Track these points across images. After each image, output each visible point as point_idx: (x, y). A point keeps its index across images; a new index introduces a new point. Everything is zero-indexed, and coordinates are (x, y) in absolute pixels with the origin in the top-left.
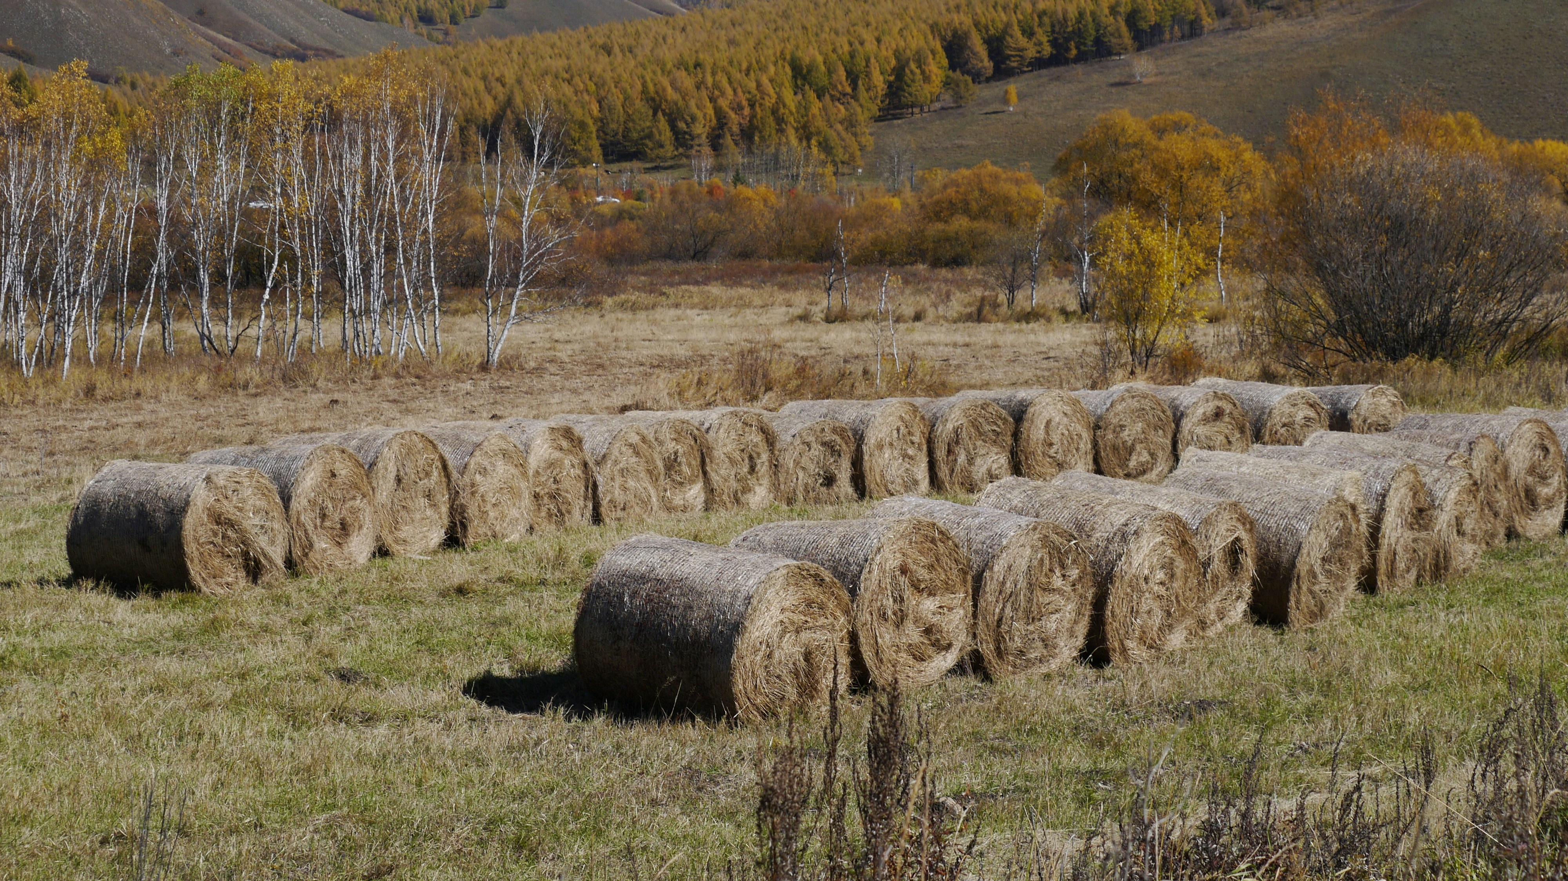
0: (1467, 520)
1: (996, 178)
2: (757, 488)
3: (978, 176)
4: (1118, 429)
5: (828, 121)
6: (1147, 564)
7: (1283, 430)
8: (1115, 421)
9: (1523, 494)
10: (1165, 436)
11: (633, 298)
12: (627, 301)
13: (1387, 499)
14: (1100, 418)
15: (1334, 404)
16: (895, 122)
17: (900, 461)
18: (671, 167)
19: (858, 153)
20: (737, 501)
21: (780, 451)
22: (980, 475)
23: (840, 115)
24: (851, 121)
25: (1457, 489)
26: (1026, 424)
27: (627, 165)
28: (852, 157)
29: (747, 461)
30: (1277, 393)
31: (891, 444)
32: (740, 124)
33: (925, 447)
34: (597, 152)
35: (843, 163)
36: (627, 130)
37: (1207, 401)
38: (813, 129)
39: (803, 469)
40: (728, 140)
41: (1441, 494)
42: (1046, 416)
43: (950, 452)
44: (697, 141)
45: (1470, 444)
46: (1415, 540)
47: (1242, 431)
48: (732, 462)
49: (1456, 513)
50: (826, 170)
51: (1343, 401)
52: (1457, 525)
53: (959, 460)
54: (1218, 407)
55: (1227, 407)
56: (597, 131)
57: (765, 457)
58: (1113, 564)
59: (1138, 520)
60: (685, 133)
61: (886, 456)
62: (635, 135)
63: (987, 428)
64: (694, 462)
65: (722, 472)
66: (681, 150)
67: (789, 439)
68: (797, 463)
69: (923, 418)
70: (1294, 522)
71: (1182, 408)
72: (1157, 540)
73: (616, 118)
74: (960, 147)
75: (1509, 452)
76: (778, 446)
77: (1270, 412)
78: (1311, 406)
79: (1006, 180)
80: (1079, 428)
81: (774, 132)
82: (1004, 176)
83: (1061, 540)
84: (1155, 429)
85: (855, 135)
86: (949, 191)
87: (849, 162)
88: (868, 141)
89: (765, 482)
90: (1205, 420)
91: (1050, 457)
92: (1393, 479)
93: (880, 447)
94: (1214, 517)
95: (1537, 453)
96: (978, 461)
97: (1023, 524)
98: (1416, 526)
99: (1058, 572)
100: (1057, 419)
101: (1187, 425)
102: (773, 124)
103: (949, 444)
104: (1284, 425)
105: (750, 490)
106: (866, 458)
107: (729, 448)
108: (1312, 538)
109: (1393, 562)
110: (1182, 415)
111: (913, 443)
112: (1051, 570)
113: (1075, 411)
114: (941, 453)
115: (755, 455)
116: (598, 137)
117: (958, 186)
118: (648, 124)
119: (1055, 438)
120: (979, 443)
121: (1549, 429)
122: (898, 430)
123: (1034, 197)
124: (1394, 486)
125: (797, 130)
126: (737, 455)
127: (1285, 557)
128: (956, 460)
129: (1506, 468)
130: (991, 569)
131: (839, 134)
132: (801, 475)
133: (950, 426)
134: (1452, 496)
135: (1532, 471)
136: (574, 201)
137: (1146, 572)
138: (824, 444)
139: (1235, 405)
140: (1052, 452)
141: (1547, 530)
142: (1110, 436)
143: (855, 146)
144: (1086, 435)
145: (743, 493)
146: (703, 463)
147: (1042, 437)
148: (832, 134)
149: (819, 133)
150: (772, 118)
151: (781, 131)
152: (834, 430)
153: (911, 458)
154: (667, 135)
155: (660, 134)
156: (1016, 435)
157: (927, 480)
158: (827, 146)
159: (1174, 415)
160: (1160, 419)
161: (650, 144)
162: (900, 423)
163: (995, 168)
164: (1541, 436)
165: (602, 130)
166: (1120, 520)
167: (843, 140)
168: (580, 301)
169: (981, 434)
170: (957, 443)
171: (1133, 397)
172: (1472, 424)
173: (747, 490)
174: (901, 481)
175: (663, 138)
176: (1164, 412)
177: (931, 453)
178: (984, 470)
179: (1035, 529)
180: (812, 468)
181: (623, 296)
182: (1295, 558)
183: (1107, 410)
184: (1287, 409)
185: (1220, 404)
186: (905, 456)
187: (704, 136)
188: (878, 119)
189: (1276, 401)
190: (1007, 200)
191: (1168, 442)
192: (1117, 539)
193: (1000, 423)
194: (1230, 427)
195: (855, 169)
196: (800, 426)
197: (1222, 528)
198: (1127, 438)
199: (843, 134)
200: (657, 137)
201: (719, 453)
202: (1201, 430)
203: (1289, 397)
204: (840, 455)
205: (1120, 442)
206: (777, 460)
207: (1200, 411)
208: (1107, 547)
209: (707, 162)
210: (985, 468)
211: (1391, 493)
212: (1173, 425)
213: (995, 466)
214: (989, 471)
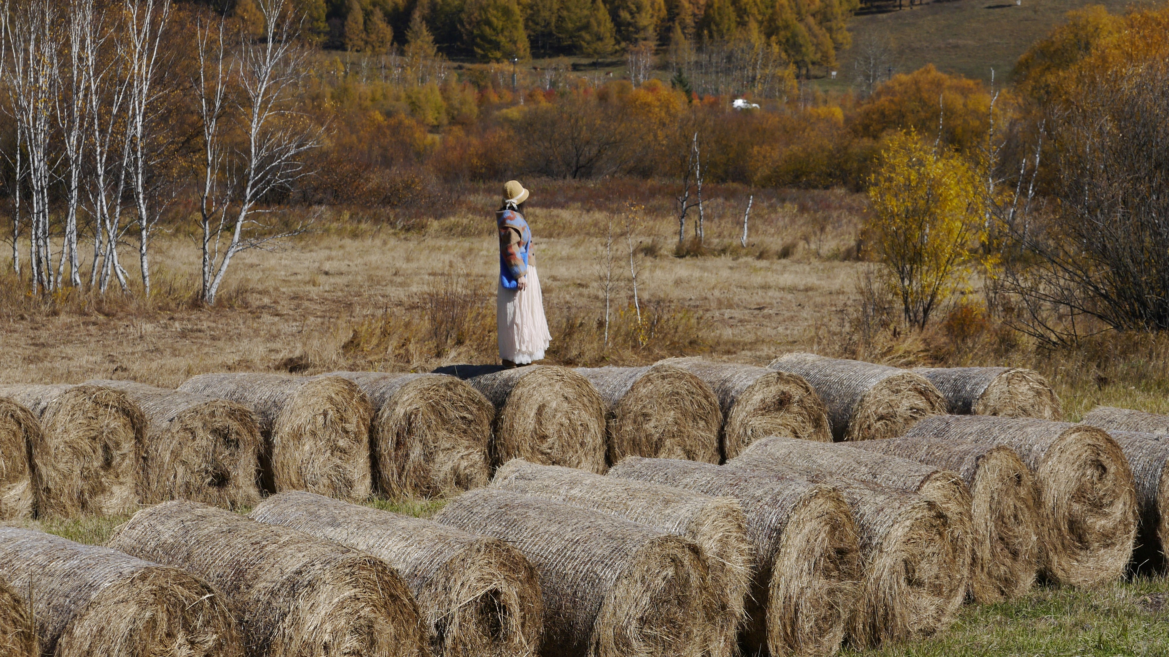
0: (924, 564)
1: (938, 85)
2: (115, 489)
3: (916, 82)
4: (640, 419)
5: (799, 13)
6: (328, 627)
7: (878, 425)
8: (636, 408)
9: (1065, 528)
10: (708, 428)
11: (465, 221)
12: (457, 225)
13: (783, 537)
14: (617, 404)
15: (956, 390)
16: (880, 16)
17: (328, 454)
18: (608, 65)
19: (833, 52)
20: (84, 505)
21: (151, 439)
22: (442, 475)
23: (812, 7)
24: (825, 14)
25: (908, 523)
26: (509, 410)
27: (554, 61)
28: (825, 57)
29: (100, 452)
30: (874, 376)
31: (314, 434)
32: (694, 15)
33: (365, 438)
34: (523, 44)
35: (813, 63)
36: (561, 19)
37: (768, 385)
38: (780, 23)
39: (184, 463)
40: (678, 34)
41: (881, 530)
42: (537, 399)
43: (399, 444)
44: (642, 35)
45: (978, 459)
46: (831, 592)
47: (817, 423)
48: (77, 452)
49: (905, 555)
50: (787, 72)
51: (968, 388)
52: (907, 571)
53: (412, 456)
54: (783, 393)
55: (796, 393)
56: (527, 20)
57: (128, 446)
58: (273, 625)
59: (318, 567)
60: (629, 24)
61: (307, 448)
62: (570, 26)
63: (453, 414)
64: (16, 454)
65: (61, 466)
66: (623, 44)
67: (165, 424)
68: (175, 455)
69: (363, 399)
70: (598, 568)
71: (733, 393)
72: (347, 594)
73: (548, 5)
74: (957, 46)
75: (1043, 471)
76: (148, 433)
77: (862, 400)
78: (921, 393)
79: (950, 88)
80: (585, 416)
81: (733, 25)
82: (948, 83)
83: (186, 592)
84: (694, 420)
85: (830, 30)
86: (883, 99)
87: (823, 62)
88: (845, 37)
89: (129, 480)
90: (765, 409)
91: (542, 453)
92: (794, 509)
93: (298, 435)
94: (457, 562)
95: (1089, 472)
96: (441, 457)
97: (126, 571)
98: (835, 573)
99: (181, 638)
100: (554, 405)
101: (738, 415)
102: (733, 16)
103: (398, 434)
104: (881, 418)
105: (103, 491)
106: (276, 451)
107: (73, 435)
108: (620, 592)
109: (794, 622)
110: (732, 402)
111: (347, 432)
112: (170, 635)
113: (581, 395)
114: (387, 446)
115: (111, 445)
116: (526, 27)
117: (894, 94)
118: (586, 12)
119: (551, 429)
120: (442, 433)
121: (1109, 440)
122: (325, 414)
123: (983, 109)
124: (794, 518)
125: (761, 23)
126: (85, 445)
127: (581, 616)
128: (407, 455)
129: (1037, 492)
130: (70, 633)
131: (810, 29)
132: (181, 470)
133: (400, 411)
134: (899, 532)
135: (1079, 495)
136: (482, 101)
137: (327, 638)
138: (215, 431)
139: (807, 390)
140: (544, 447)
141: (1103, 575)
142: (629, 428)
143: (829, 44)
144: (595, 427)
145: (93, 493)
146: (30, 456)
147: (531, 427)
148: (801, 28)
149: (787, 27)
150: (731, 9)
151: (742, 24)
152: (231, 413)
153: (343, 451)
154: (607, 27)
155: (599, 24)
156: (496, 424)
157: (368, 481)
158: (794, 43)
159: (722, 403)
160: (700, 405)
161: (588, 37)
162: (328, 406)
163: (940, 74)
164: (1096, 449)
165: (531, 20)
166: (292, 566)
167: (815, 36)
168: (400, 224)
169: (444, 422)
170: (410, 432)
171: (664, 378)
172: (1003, 430)
173: (99, 489)
174: (326, 481)
175: (602, 30)
176: (706, 397)
177: (373, 444)
178: (447, 468)
179: (143, 578)
180: (197, 462)
181: (452, 219)
182: (594, 618)
183: (627, 393)
184: (886, 396)
185: (786, 388)
186: (335, 449)
187: (651, 29)
188: (860, 13)
189: (870, 386)
190: (950, 112)
191: (713, 436)
192: (284, 592)
193: (474, 409)
194: (800, 419)
195: (828, 71)
196: (182, 407)
197: (472, 575)
198: (653, 431)
199: (816, 28)
200: (596, 29)
201: (54, 442)
202: (757, 422)
203: (889, 381)
204: (237, 446)
205: (643, 435)
206: (147, 452)
207: (757, 397)
208: (269, 603)
209: (647, 60)
210: (450, 464)
211: (790, 527)
212: (720, 415)
213: (464, 463)
214: (455, 471)
